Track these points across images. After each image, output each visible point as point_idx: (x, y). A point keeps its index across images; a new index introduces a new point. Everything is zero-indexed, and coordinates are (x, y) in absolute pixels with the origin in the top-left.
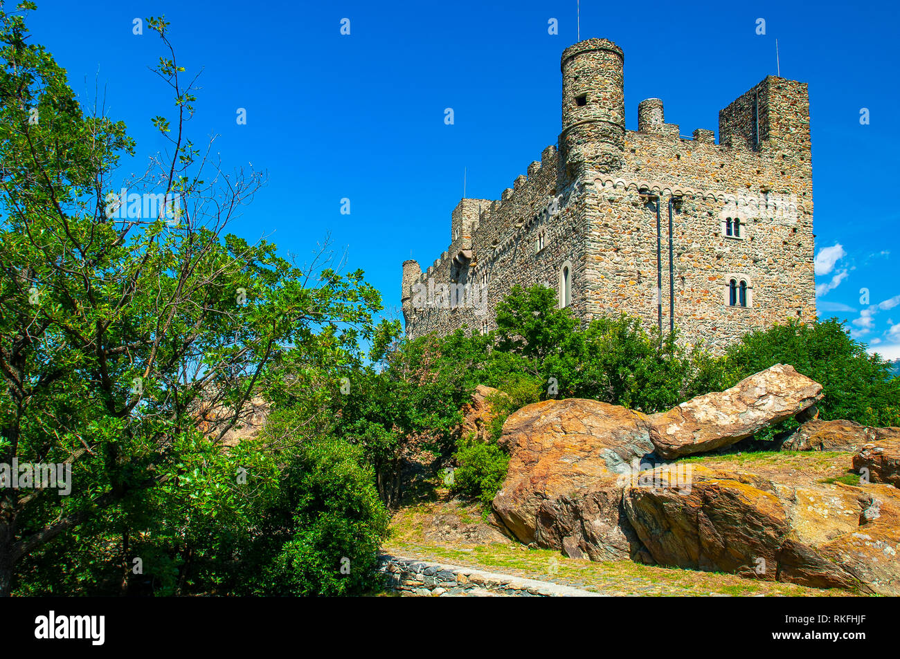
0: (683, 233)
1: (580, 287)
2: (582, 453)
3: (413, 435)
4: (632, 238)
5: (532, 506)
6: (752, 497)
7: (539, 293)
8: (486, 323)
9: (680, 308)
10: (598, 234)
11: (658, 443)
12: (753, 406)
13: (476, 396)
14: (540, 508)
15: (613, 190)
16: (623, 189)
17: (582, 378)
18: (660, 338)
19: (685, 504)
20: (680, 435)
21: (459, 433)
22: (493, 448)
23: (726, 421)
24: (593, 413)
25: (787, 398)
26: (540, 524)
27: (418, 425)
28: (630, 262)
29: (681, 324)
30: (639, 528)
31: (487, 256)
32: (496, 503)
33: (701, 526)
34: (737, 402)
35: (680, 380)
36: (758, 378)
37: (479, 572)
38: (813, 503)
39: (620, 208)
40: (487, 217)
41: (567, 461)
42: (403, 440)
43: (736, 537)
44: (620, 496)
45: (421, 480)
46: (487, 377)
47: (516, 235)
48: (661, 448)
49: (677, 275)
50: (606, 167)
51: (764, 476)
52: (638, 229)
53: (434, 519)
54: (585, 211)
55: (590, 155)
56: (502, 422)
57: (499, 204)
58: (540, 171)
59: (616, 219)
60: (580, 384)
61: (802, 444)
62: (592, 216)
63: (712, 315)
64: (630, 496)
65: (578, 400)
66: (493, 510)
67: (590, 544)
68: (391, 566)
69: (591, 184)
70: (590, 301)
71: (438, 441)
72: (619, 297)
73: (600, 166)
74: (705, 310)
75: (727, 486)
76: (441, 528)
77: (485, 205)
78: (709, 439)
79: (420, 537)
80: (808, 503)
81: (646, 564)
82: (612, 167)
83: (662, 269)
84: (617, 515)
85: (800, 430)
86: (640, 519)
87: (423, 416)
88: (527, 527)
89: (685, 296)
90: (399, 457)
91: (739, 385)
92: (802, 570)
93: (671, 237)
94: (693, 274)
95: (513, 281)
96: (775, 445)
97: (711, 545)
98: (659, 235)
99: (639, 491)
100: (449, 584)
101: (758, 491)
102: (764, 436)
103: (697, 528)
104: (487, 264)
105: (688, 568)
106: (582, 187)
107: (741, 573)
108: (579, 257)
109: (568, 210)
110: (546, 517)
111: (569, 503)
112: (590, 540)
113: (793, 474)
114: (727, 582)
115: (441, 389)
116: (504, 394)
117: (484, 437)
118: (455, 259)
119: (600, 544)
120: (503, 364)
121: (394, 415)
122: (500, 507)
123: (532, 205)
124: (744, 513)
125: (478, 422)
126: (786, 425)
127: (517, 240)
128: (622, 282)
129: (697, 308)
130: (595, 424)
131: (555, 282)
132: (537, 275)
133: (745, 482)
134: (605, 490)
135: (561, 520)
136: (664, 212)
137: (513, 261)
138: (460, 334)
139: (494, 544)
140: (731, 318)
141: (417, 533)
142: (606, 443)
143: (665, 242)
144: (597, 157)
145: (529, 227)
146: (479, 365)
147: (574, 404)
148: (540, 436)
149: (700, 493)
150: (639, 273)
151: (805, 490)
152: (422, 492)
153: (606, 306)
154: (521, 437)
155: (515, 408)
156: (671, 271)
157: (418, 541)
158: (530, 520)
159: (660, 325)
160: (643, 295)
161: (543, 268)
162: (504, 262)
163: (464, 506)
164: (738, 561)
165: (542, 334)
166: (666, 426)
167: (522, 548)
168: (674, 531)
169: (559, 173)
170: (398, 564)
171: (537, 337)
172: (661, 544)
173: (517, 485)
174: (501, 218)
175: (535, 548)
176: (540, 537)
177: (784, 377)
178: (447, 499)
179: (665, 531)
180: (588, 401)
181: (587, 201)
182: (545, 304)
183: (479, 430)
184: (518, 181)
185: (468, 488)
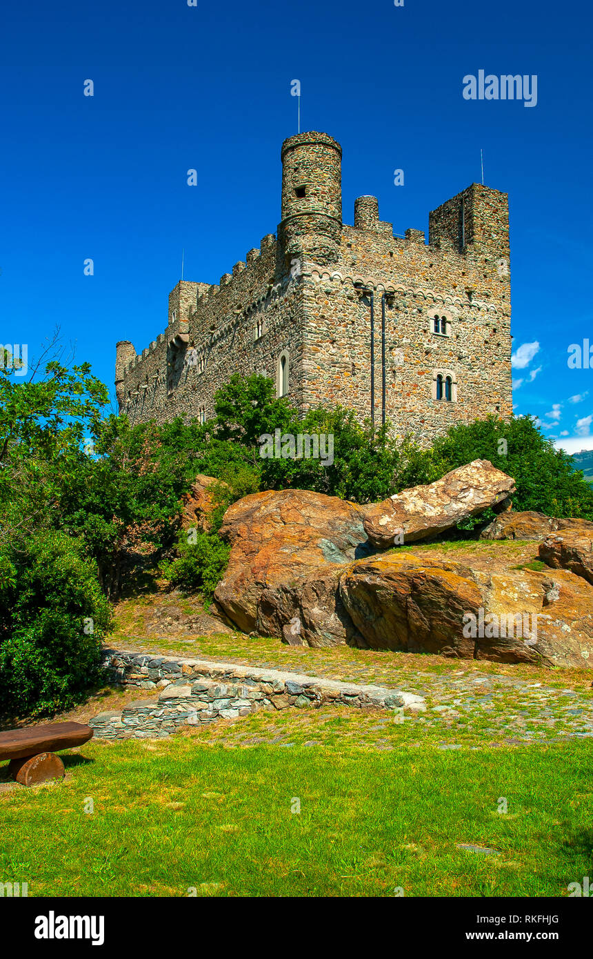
0: (395, 328)
1: (297, 376)
2: (301, 543)
3: (134, 527)
4: (347, 331)
5: (253, 595)
6: (454, 584)
7: (258, 383)
8: (204, 409)
9: (392, 400)
10: (315, 325)
11: (371, 533)
12: (456, 499)
13: (197, 486)
14: (261, 597)
15: (330, 283)
16: (339, 283)
17: (299, 467)
18: (373, 430)
19: (396, 591)
20: (391, 526)
21: (179, 522)
22: (215, 538)
23: (432, 512)
24: (311, 504)
25: (485, 491)
26: (260, 613)
27: (138, 516)
28: (345, 354)
29: (392, 416)
30: (354, 614)
31: (204, 341)
32: (218, 593)
33: (410, 611)
34: (441, 495)
35: (391, 471)
36: (460, 471)
37: (204, 662)
38: (505, 588)
39: (336, 301)
40: (205, 301)
41: (287, 551)
42: (123, 532)
43: (440, 620)
44: (337, 584)
45: (141, 571)
46: (207, 466)
47: (234, 321)
48: (374, 538)
49: (389, 369)
50: (324, 259)
51: (465, 564)
52: (353, 322)
53: (156, 611)
54: (303, 302)
55: (308, 247)
56: (222, 512)
57: (217, 290)
58: (259, 259)
59: (332, 311)
60: (298, 473)
61: (497, 533)
62: (309, 307)
63: (420, 408)
64: (346, 584)
65: (297, 491)
66: (214, 601)
67: (308, 631)
68: (115, 660)
69: (309, 276)
70: (307, 390)
71: (159, 532)
72: (334, 388)
73: (317, 259)
74: (414, 403)
75: (432, 574)
76: (163, 621)
77: (203, 288)
78: (417, 529)
79: (142, 630)
80: (502, 588)
81: (361, 648)
82: (329, 260)
83: (375, 362)
84: (334, 603)
85: (496, 520)
86: (356, 606)
87: (144, 507)
88: (249, 617)
89: (396, 389)
90: (119, 549)
91: (444, 478)
92: (496, 648)
93: (383, 331)
94: (404, 368)
95: (231, 368)
96: (474, 535)
97: (419, 629)
98: (372, 329)
99: (354, 580)
100: (174, 675)
101: (460, 578)
102: (466, 525)
103: (406, 613)
104: (205, 349)
105: (398, 651)
106: (300, 278)
107: (444, 654)
108: (297, 347)
109: (286, 300)
110: (267, 607)
111: (289, 592)
112: (308, 625)
113: (489, 562)
114: (432, 662)
115: (162, 479)
116: (224, 484)
117: (204, 527)
118: (172, 343)
119: (318, 631)
120: (222, 453)
121: (114, 506)
122: (222, 598)
123: (250, 292)
124: (447, 598)
125: (198, 512)
126: (485, 515)
127: (235, 326)
128: (338, 374)
129: (407, 400)
130: (313, 515)
131: (272, 370)
132: (254, 363)
133: (448, 570)
134: (323, 579)
135: (281, 609)
136: (377, 306)
137: (231, 347)
138: (179, 423)
139: (216, 634)
140: (437, 411)
141: (139, 626)
142: (323, 533)
143: (378, 337)
144: (315, 249)
145: (248, 314)
146: (198, 454)
147: (293, 495)
148: (260, 526)
149: (409, 580)
150: (353, 365)
151: (499, 576)
152: (142, 584)
153: (322, 396)
154: (241, 527)
155: (236, 499)
156: (383, 364)
157: (140, 634)
158: (251, 609)
159: (372, 417)
160: (357, 386)
161: (261, 356)
162: (222, 348)
163: (185, 597)
164: (442, 642)
165: (261, 423)
166: (379, 517)
167: (244, 637)
168: (386, 616)
169: (277, 263)
170: (122, 658)
171: (256, 427)
172: (374, 631)
173: (238, 575)
174: (219, 304)
175: (256, 637)
176: (261, 626)
177: (483, 472)
178: (168, 590)
179: (378, 617)
180: (306, 492)
181: (304, 292)
182: (263, 394)
183: (199, 520)
184: (237, 267)
185: (189, 578)
